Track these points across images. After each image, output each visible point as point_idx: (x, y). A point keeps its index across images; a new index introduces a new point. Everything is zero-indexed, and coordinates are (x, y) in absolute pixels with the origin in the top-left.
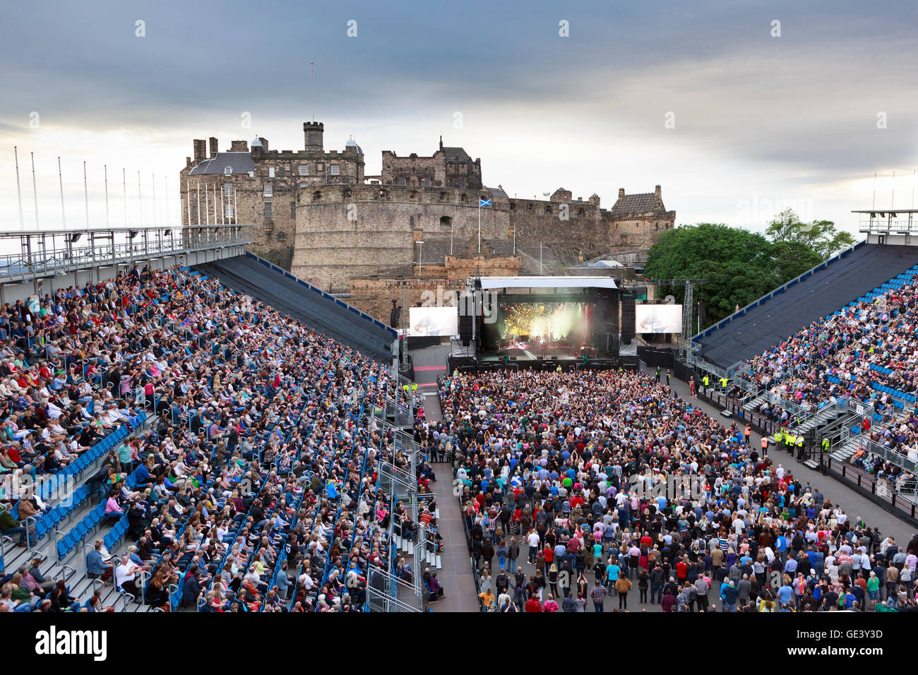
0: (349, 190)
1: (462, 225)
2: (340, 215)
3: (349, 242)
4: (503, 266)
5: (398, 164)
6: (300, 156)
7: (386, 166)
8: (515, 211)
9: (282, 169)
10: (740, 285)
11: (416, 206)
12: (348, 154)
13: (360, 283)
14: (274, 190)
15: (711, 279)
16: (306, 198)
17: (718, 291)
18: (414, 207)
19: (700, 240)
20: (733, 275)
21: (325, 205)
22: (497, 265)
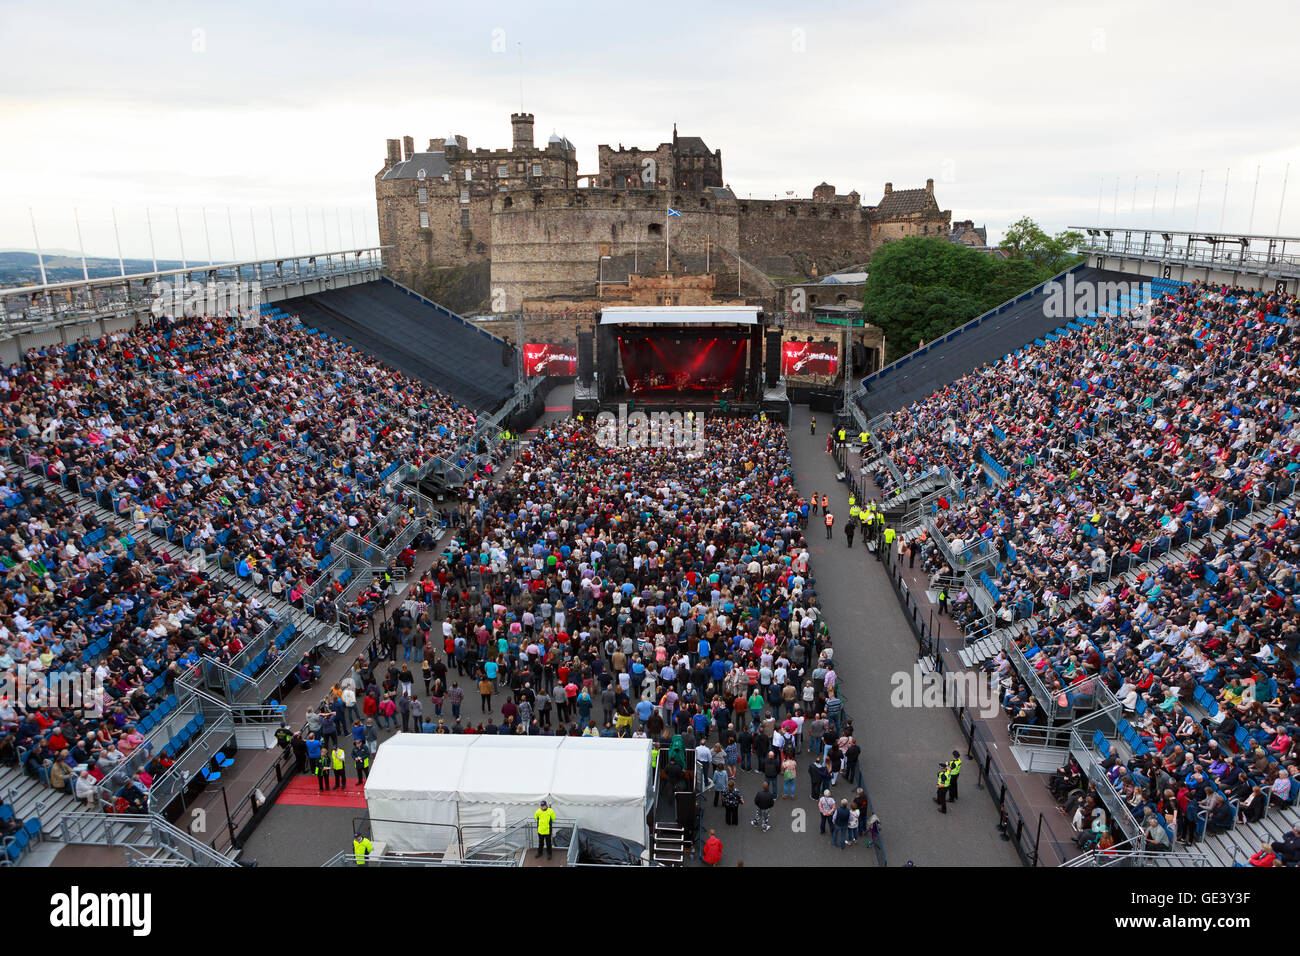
0: (541, 195)
1: (675, 233)
2: (532, 225)
3: (541, 255)
4: (695, 285)
5: (617, 160)
6: (501, 155)
7: (603, 163)
8: (748, 215)
9: (479, 171)
10: (938, 315)
11: (619, 212)
12: (551, 152)
13: (534, 306)
14: (471, 196)
15: (905, 308)
16: (498, 206)
17: (912, 322)
18: (618, 213)
19: (901, 260)
20: (932, 303)
21: (516, 214)
22: (687, 285)
